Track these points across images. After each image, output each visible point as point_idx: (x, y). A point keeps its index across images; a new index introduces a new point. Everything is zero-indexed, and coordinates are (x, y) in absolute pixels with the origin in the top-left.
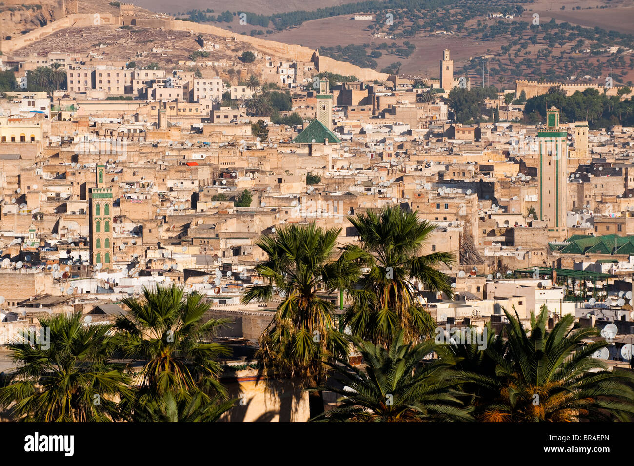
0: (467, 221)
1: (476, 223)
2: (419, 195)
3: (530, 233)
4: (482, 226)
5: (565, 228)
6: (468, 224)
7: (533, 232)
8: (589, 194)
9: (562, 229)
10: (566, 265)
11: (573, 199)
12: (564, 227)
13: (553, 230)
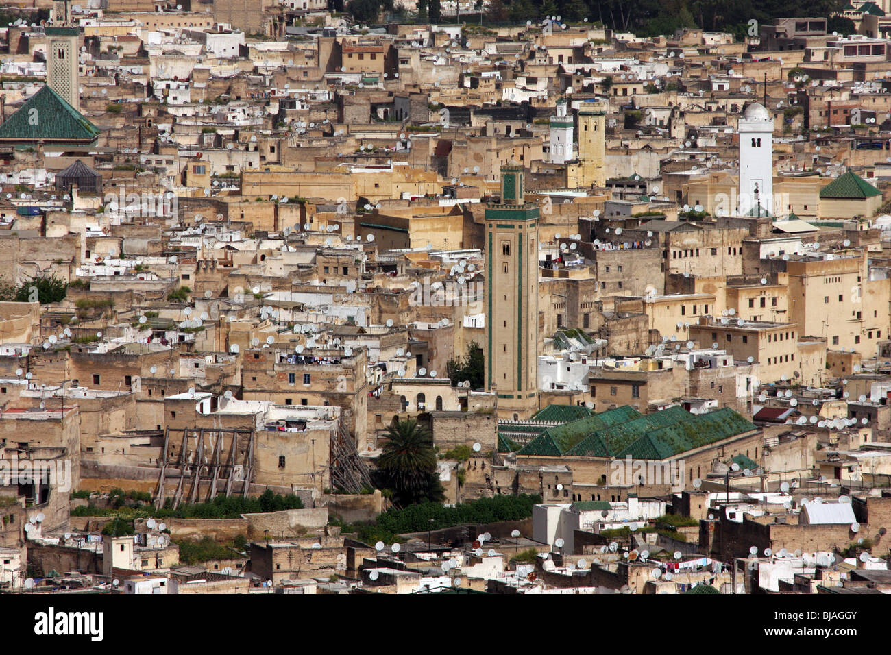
0: (345, 407)
1: (361, 406)
2: (257, 356)
3: (463, 424)
4: (374, 409)
5: (535, 391)
6: (347, 413)
7: (469, 422)
8: (588, 300)
9: (528, 393)
10: (528, 486)
11: (558, 311)
12: (532, 389)
13: (511, 397)
